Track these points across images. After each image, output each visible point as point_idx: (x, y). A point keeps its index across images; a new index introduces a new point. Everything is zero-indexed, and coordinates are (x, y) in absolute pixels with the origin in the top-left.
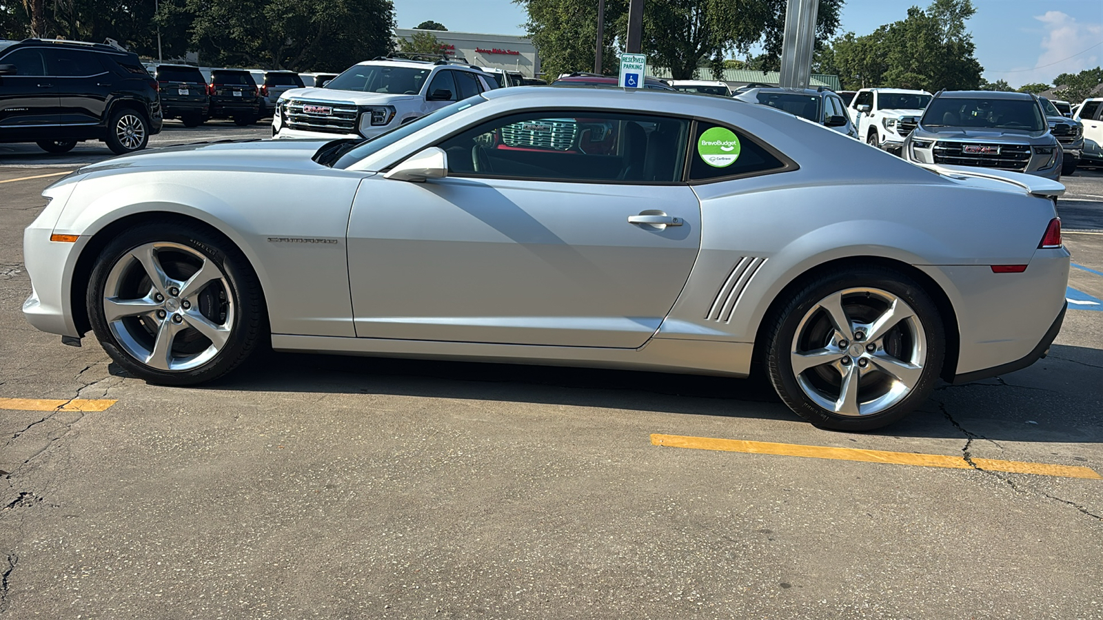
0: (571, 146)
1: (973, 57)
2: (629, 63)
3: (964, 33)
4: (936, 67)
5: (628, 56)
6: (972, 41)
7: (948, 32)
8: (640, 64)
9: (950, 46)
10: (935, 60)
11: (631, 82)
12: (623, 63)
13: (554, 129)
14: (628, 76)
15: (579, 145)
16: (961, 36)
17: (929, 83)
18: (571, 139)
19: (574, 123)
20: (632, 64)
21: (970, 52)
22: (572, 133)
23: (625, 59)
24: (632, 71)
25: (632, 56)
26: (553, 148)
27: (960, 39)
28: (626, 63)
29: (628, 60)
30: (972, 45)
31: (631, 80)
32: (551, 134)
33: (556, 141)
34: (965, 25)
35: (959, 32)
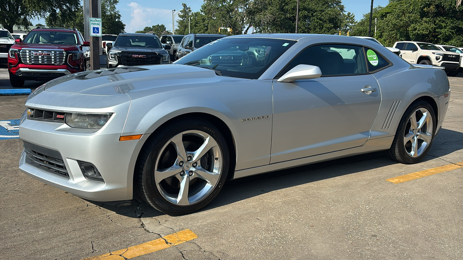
0: (63, 63)
1: (120, 20)
2: (94, 22)
3: (116, 10)
4: (107, 24)
5: (93, 19)
6: (119, 13)
7: (110, 10)
8: (99, 23)
9: (111, 15)
10: (107, 21)
11: (96, 31)
12: (91, 22)
13: (53, 55)
14: (94, 28)
15: (68, 62)
16: (115, 11)
17: (106, 31)
18: (63, 59)
19: (64, 51)
20: (95, 23)
21: (119, 18)
22: (63, 56)
23: (91, 20)
24: (96, 26)
25: (95, 19)
26: (53, 65)
27: (115, 13)
28: (93, 22)
29: (93, 21)
30: (120, 15)
31: (96, 30)
32: (51, 57)
33: (55, 60)
34: (116, 7)
35: (114, 10)
